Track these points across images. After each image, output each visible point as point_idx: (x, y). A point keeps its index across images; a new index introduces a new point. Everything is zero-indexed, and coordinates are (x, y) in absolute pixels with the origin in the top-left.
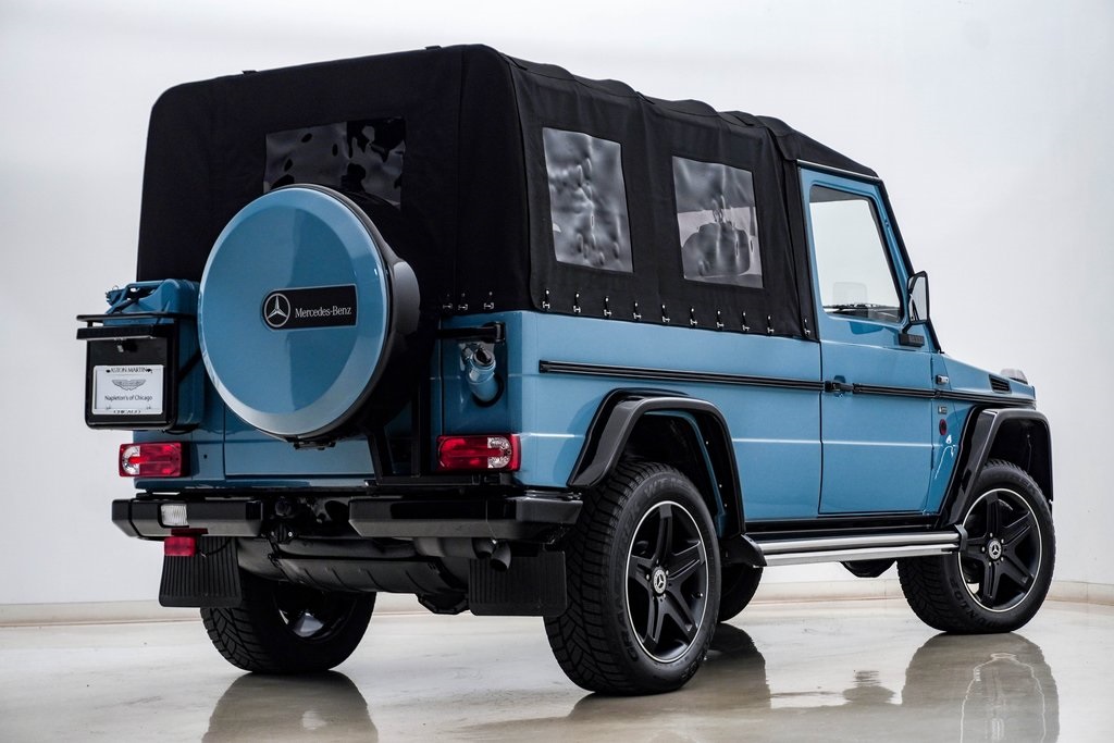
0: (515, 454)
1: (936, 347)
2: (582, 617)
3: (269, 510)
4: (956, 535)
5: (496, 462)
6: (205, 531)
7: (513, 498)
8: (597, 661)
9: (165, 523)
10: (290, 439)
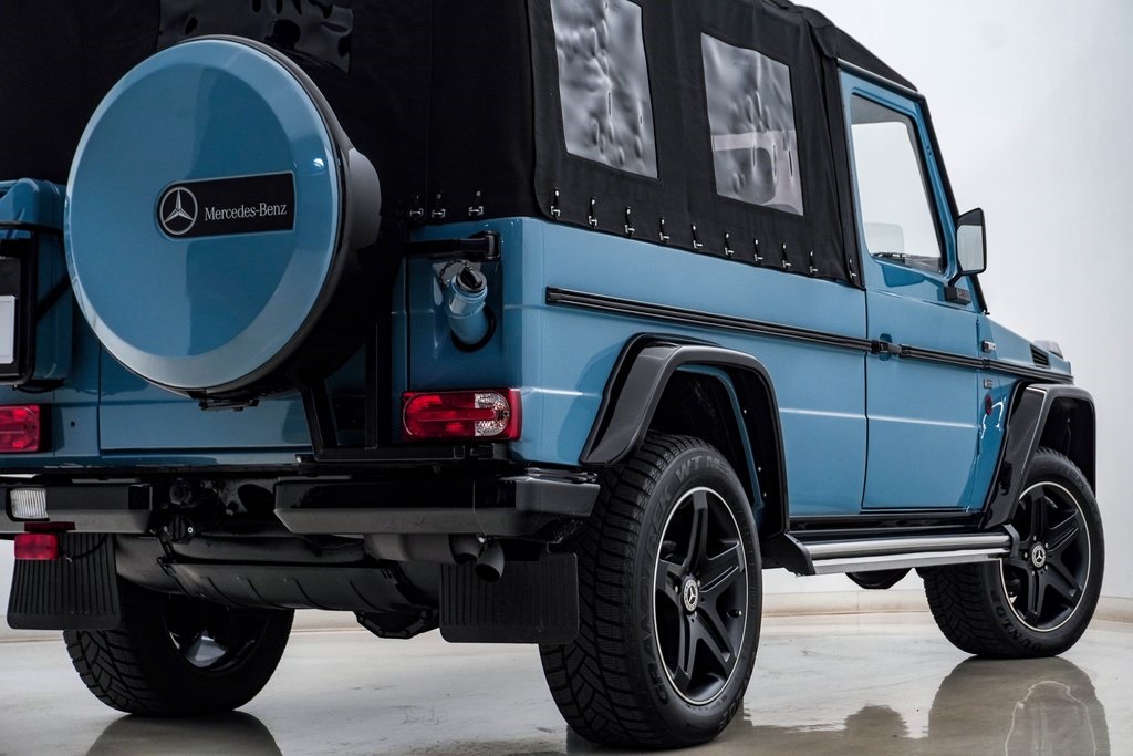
0: (513, 416)
1: (982, 306)
2: (595, 644)
3: (161, 496)
4: (1007, 538)
5: (486, 427)
6: (71, 526)
7: (511, 479)
8: (612, 704)
9: (16, 515)
10: (196, 394)
